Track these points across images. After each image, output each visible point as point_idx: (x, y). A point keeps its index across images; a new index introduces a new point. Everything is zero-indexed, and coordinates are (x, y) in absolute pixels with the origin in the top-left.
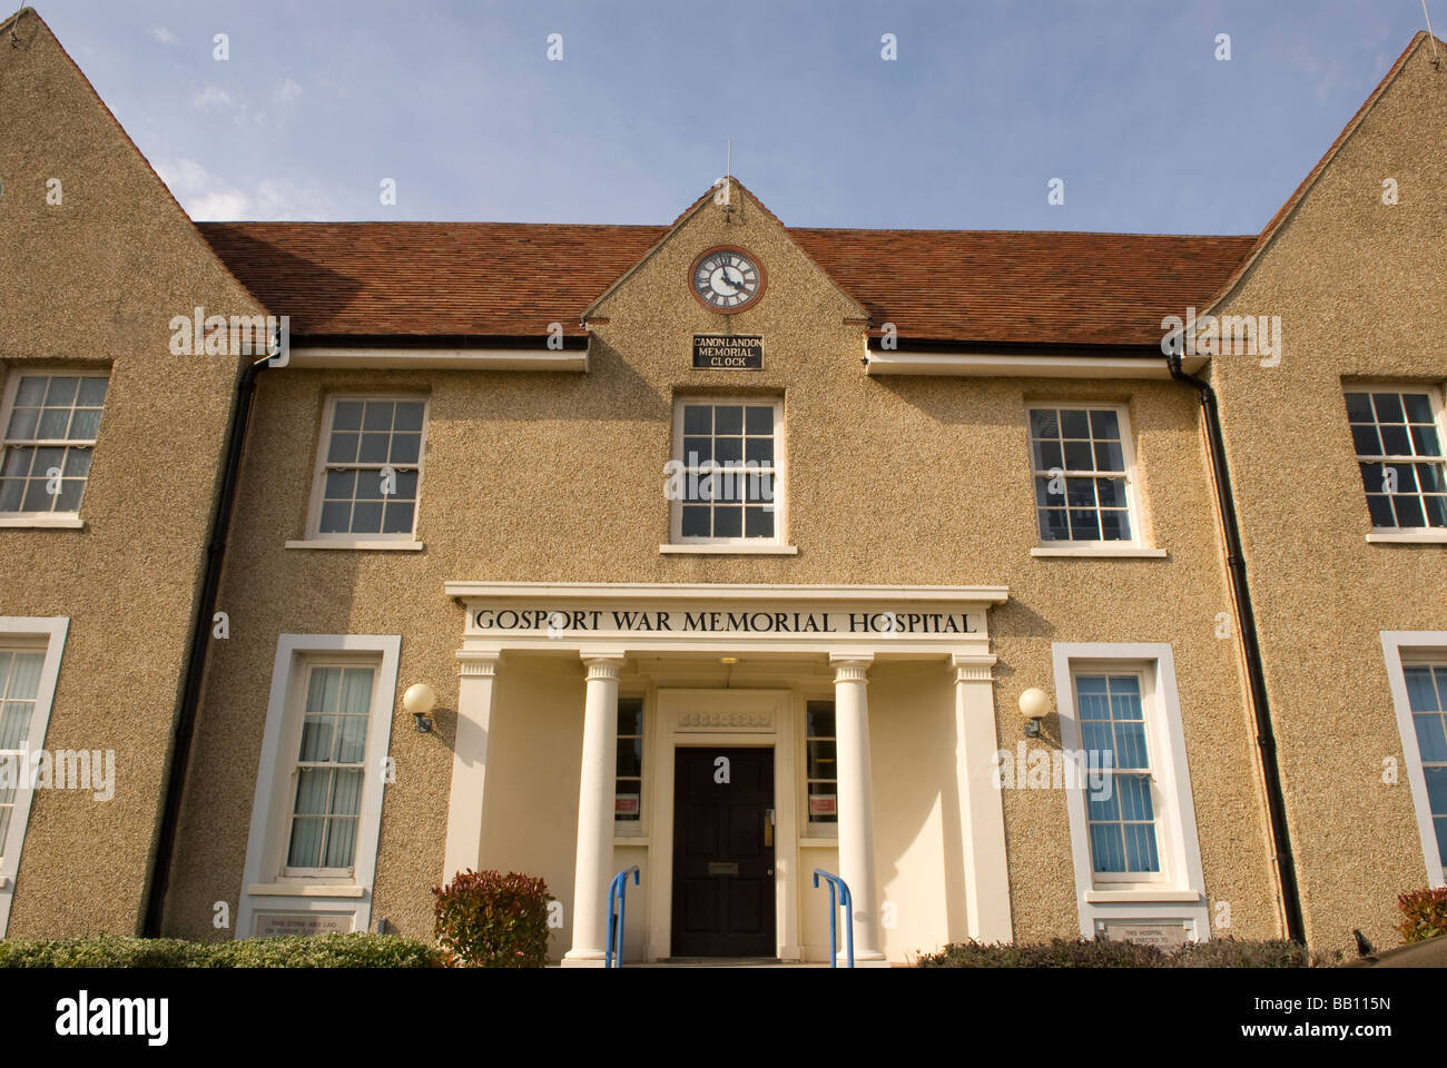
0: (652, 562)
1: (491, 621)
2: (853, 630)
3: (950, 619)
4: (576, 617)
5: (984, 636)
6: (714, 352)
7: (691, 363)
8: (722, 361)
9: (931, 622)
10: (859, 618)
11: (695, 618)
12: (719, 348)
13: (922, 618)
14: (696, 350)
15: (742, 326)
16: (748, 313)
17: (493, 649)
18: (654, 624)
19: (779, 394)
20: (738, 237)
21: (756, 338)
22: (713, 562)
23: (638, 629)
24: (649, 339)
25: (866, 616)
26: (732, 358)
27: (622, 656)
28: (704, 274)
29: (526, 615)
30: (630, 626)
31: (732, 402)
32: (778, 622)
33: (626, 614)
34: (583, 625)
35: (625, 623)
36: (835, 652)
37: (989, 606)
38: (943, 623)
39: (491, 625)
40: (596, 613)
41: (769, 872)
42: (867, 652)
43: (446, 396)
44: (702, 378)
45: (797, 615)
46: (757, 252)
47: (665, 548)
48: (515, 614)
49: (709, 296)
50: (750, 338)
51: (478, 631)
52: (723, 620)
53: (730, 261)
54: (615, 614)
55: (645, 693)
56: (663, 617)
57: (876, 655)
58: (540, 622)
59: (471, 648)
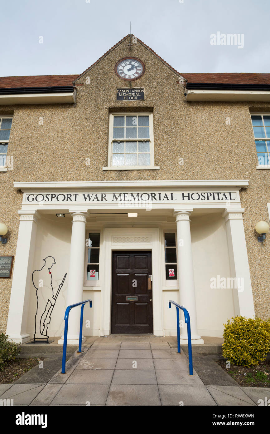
0: (100, 174)
1: (33, 199)
2: (183, 199)
3: (224, 194)
4: (68, 196)
5: (239, 201)
6: (125, 95)
7: (116, 99)
8: (128, 98)
9: (216, 195)
10: (186, 195)
11: (117, 195)
12: (127, 93)
13: (212, 194)
14: (118, 94)
15: (136, 85)
16: (138, 80)
17: (34, 209)
18: (100, 198)
19: (151, 110)
20: (134, 54)
21: (141, 89)
22: (124, 173)
23: (93, 200)
24: (99, 91)
25: (189, 193)
26: (132, 97)
27: (86, 211)
28: (121, 68)
29: (47, 196)
30: (90, 199)
31: (132, 114)
32: (152, 197)
33: (89, 195)
34: (71, 200)
35: (88, 199)
36: (176, 208)
37: (240, 189)
38: (221, 196)
39: (33, 200)
40: (76, 194)
41: (150, 300)
42: (190, 208)
44: (120, 104)
45: (160, 194)
46: (142, 59)
47: (104, 168)
48: (43, 196)
49: (123, 75)
50: (139, 89)
51: (27, 203)
53: (131, 63)
54: (84, 194)
55: (100, 230)
56: (104, 196)
57: (194, 209)
58: (53, 198)
59: (24, 209)
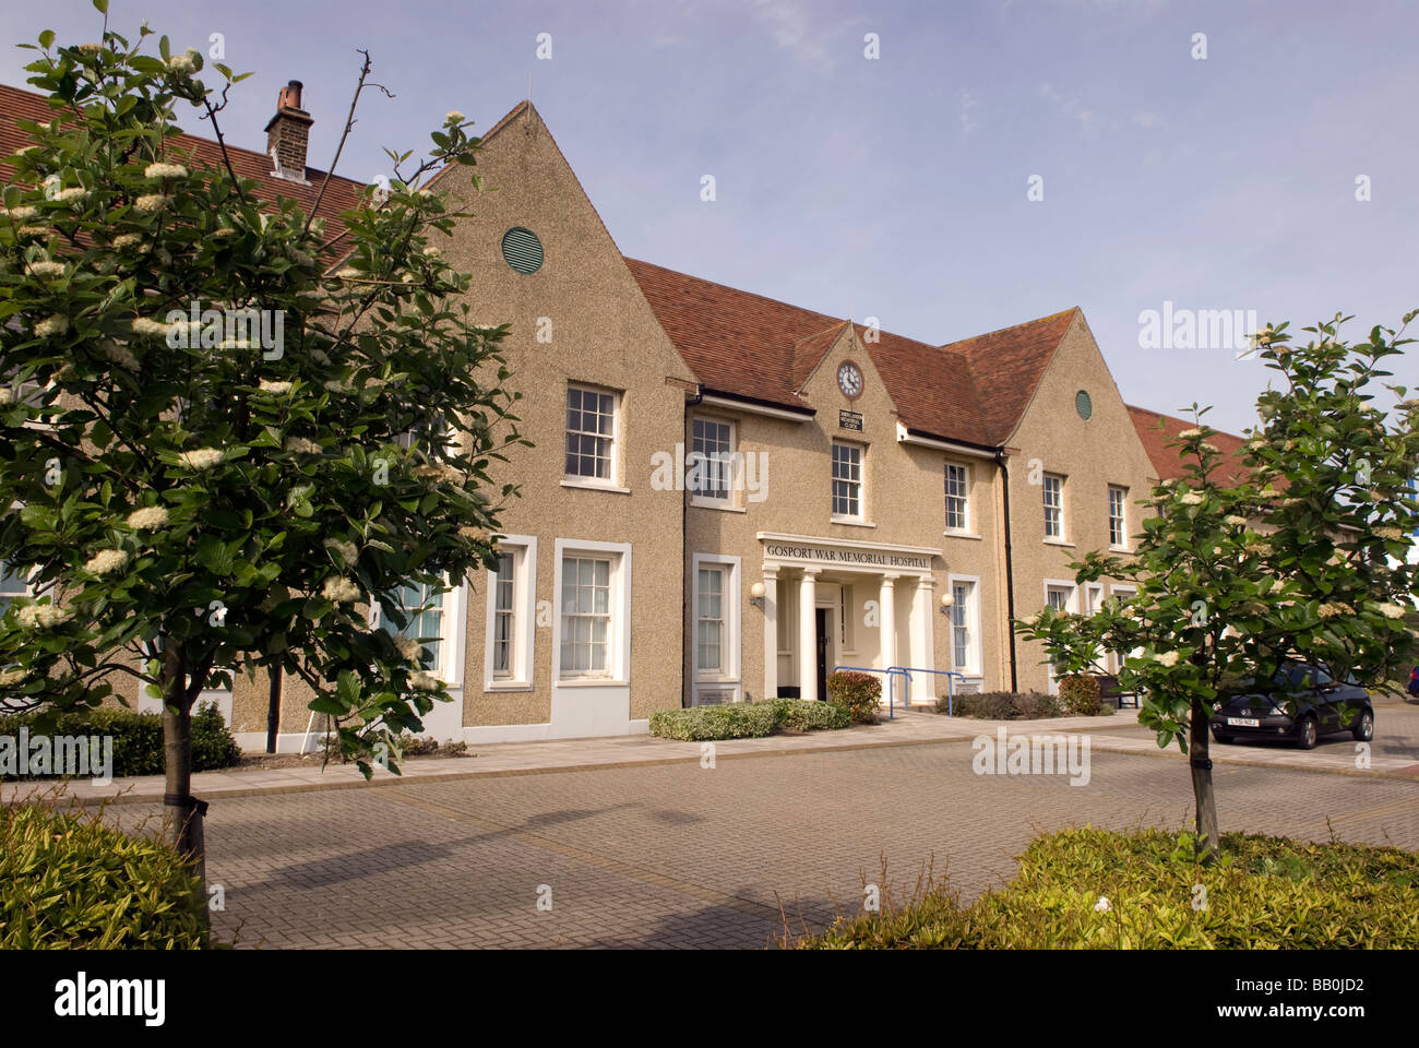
0: (828, 526)
1: (772, 552)
2: (892, 564)
3: (921, 561)
4: (803, 552)
5: (929, 569)
6: (847, 420)
7: (839, 424)
8: (849, 425)
9: (915, 562)
10: (894, 559)
11: (843, 555)
12: (848, 418)
13: (913, 560)
14: (840, 418)
15: (855, 407)
16: (857, 400)
17: (776, 566)
18: (830, 557)
19: (866, 445)
20: (855, 357)
21: (860, 415)
22: (848, 528)
23: (825, 559)
24: (824, 409)
25: (896, 558)
26: (852, 424)
28: (841, 376)
30: (822, 557)
31: (846, 445)
32: (869, 560)
33: (820, 551)
34: (806, 556)
35: (820, 556)
36: (885, 573)
37: (932, 557)
38: (919, 563)
39: (773, 554)
40: (810, 550)
42: (895, 573)
43: (748, 428)
44: (844, 433)
45: (875, 556)
46: (861, 368)
47: (829, 520)
48: (781, 549)
49: (844, 388)
51: (770, 557)
52: (852, 557)
53: (850, 369)
54: (816, 551)
56: (833, 554)
57: (899, 575)
58: (793, 553)
59: (766, 565)
